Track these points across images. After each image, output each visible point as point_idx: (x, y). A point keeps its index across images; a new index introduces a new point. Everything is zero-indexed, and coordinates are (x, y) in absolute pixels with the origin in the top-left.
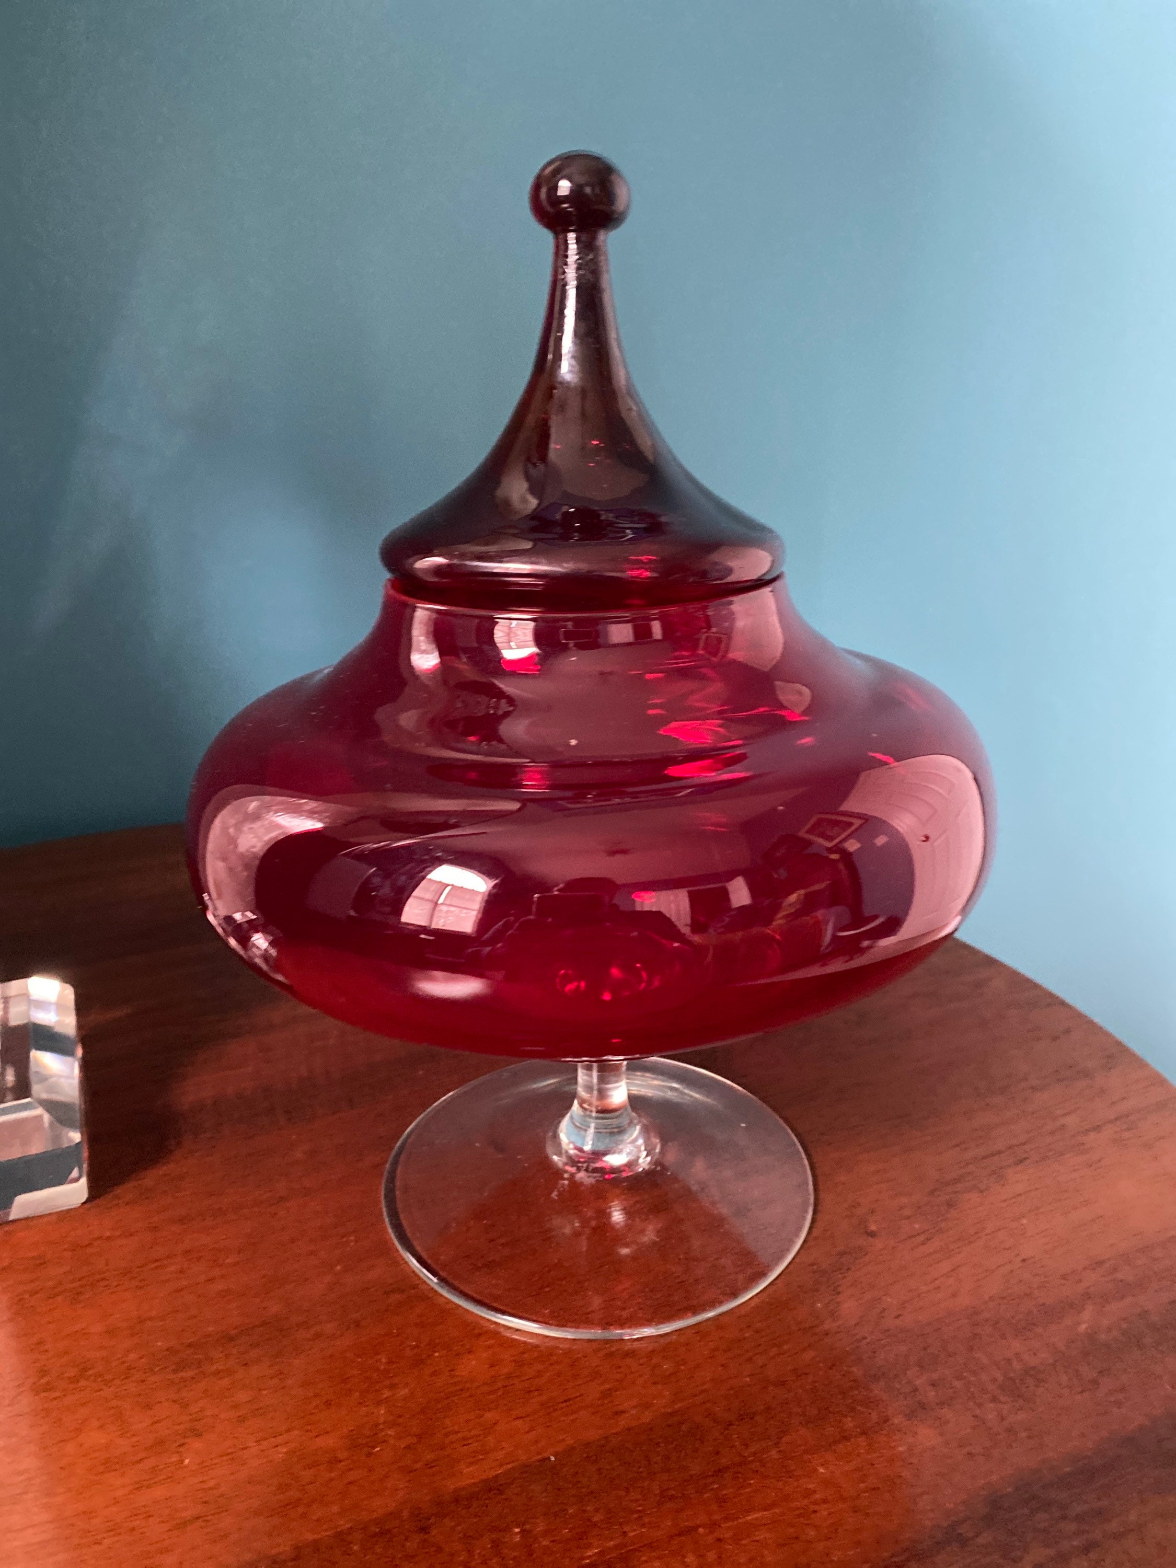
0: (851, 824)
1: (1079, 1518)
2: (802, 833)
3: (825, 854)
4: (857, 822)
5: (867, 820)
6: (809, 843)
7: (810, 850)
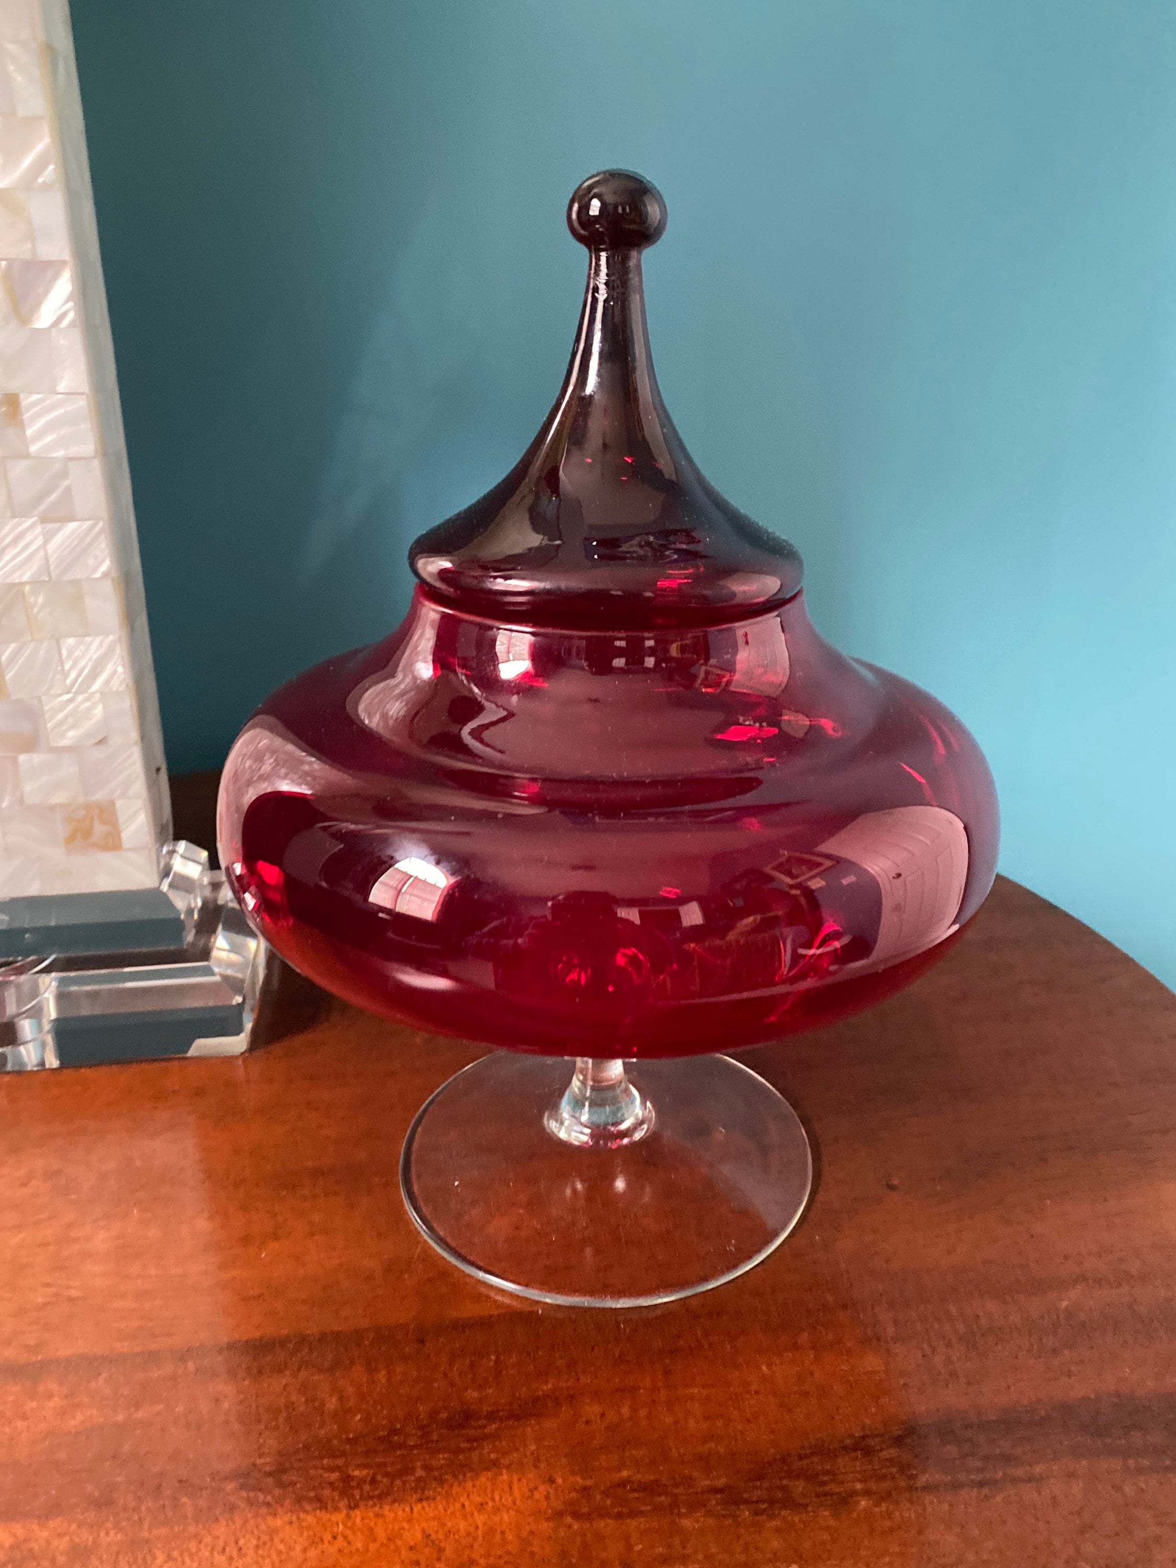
0: (820, 865)
1: (986, 1458)
2: (768, 870)
3: (787, 889)
4: (828, 863)
5: (838, 862)
6: (772, 879)
7: (773, 885)
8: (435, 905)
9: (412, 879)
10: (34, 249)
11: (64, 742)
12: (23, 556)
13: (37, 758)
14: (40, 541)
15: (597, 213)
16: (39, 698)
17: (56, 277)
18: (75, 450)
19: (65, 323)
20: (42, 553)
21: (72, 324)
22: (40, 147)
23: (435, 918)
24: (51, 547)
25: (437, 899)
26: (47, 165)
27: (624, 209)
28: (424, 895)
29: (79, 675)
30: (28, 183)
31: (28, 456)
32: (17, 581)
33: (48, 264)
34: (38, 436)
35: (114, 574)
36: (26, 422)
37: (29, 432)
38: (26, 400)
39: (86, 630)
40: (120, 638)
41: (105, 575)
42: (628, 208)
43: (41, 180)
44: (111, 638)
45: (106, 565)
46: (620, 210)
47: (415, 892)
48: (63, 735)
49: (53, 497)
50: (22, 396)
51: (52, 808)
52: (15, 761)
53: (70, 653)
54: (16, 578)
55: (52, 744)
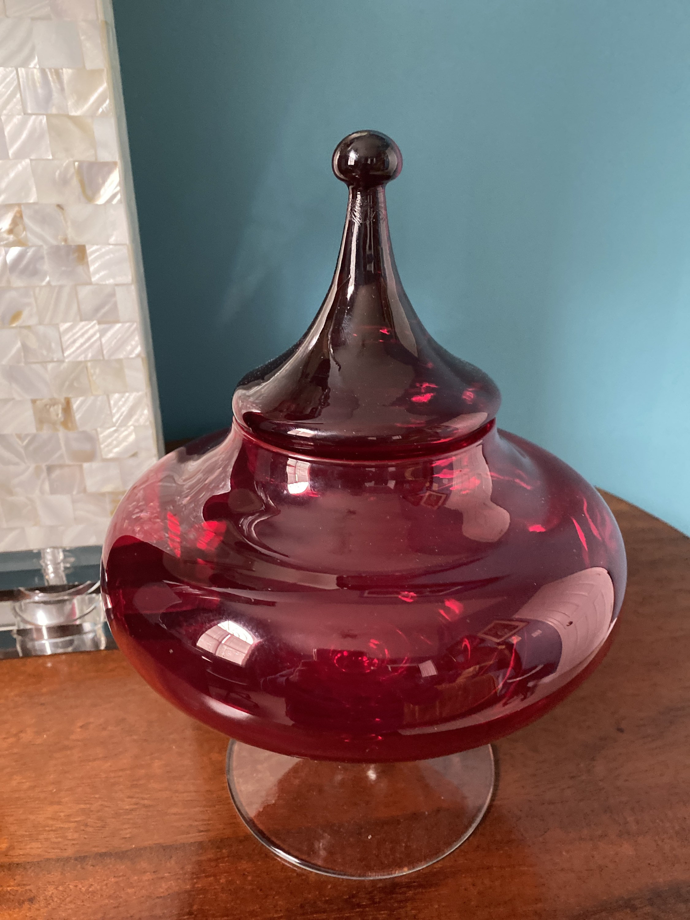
0: (517, 627)
8: (244, 655)
9: (229, 636)
10: (96, 155)
11: (111, 455)
12: (87, 345)
13: (95, 465)
14: (98, 335)
15: (353, 164)
16: (96, 430)
17: (110, 172)
18: (120, 280)
19: (115, 201)
20: (98, 343)
21: (120, 201)
22: (101, 90)
23: (244, 663)
24: (104, 340)
25: (246, 652)
26: (104, 101)
27: (372, 161)
28: (237, 648)
29: (121, 415)
30: (92, 114)
31: (90, 283)
32: (83, 359)
33: (106, 164)
34: (97, 271)
35: (144, 355)
36: (89, 263)
37: (92, 269)
38: (90, 249)
39: (125, 389)
40: (146, 394)
41: (138, 356)
42: (375, 159)
43: (100, 110)
44: (140, 393)
45: (139, 349)
46: (369, 162)
47: (231, 645)
48: (110, 451)
49: (107, 308)
50: (87, 247)
51: (103, 495)
52: (81, 467)
53: (116, 403)
54: (82, 358)
55: (104, 457)
